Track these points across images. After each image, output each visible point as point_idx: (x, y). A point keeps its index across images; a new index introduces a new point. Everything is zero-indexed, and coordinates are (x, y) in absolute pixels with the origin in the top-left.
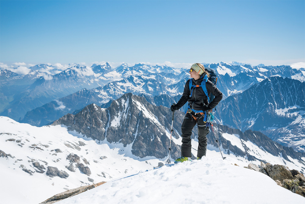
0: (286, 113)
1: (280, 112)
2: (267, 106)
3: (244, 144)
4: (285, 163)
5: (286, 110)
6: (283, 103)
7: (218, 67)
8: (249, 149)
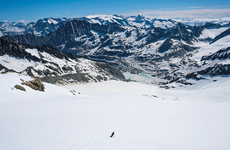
0: (80, 39)
1: (77, 39)
2: (70, 36)
3: (40, 54)
4: (67, 63)
5: (80, 38)
6: (79, 34)
7: (48, 20)
8: (43, 57)
